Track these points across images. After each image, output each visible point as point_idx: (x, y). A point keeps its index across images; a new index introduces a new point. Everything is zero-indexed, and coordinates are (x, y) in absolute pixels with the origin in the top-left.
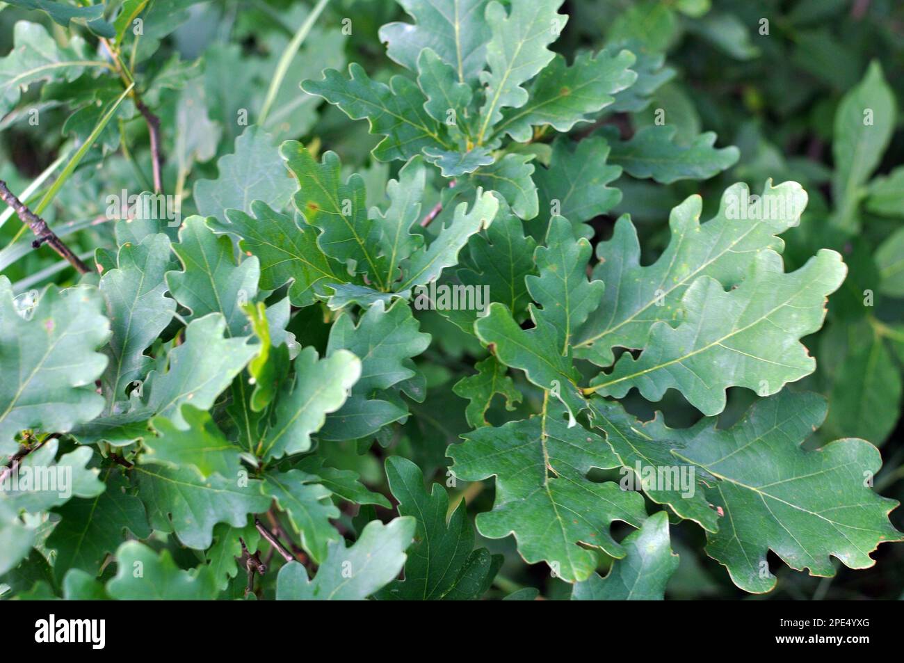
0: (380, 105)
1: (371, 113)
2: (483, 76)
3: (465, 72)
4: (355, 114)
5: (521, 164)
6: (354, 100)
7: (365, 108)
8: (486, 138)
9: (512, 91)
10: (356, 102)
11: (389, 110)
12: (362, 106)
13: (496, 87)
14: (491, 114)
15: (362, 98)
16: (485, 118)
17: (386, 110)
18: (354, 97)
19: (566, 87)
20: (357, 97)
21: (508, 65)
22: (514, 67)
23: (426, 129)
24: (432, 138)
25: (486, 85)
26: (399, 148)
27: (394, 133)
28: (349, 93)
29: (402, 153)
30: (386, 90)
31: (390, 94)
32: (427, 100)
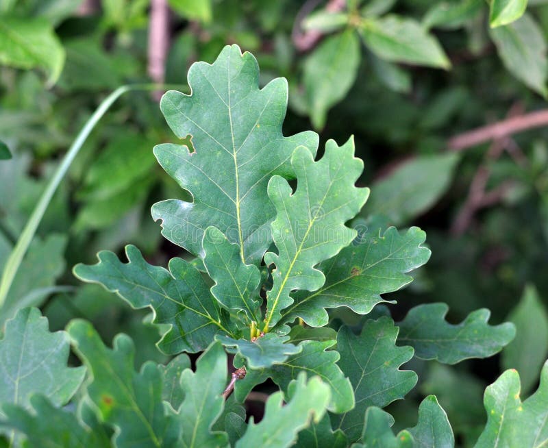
0: (161, 291)
1: (152, 300)
2: (269, 258)
3: (247, 253)
4: (136, 303)
5: (322, 351)
6: (133, 286)
7: (146, 296)
8: (274, 324)
9: (306, 273)
10: (135, 288)
11: (170, 296)
12: (142, 292)
13: (284, 269)
14: (279, 298)
15: (141, 284)
16: (272, 303)
17: (167, 297)
18: (133, 283)
19: (357, 267)
20: (137, 283)
21: (298, 245)
22: (304, 247)
23: (209, 317)
24: (217, 325)
25: (273, 267)
26: (184, 338)
27: (177, 322)
28: (127, 278)
29: (188, 344)
30: (166, 274)
31: (169, 279)
32: (214, 283)
